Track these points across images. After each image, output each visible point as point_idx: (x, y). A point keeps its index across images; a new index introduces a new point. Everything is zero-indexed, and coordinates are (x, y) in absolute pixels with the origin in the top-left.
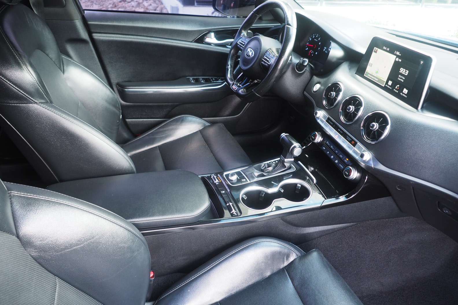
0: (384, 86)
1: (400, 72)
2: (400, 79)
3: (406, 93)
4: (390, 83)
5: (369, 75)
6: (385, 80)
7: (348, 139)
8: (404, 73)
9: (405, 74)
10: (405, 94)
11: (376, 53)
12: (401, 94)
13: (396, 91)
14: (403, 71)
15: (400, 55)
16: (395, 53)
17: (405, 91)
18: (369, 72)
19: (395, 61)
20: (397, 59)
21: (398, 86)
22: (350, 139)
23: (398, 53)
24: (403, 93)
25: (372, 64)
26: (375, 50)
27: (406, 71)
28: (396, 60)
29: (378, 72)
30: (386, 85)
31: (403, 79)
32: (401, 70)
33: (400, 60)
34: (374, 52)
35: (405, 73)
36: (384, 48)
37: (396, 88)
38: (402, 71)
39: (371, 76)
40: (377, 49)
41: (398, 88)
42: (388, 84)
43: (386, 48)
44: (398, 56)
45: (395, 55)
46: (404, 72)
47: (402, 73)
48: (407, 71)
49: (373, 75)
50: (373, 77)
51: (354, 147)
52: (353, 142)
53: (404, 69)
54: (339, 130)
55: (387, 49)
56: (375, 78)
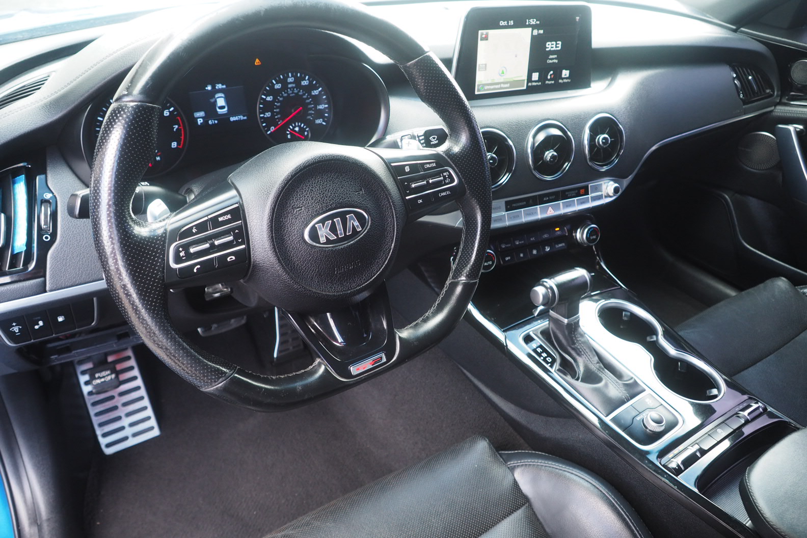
0: (525, 88)
1: (547, 49)
2: (551, 61)
3: (568, 76)
4: (535, 76)
5: (486, 87)
6: (525, 77)
7: (570, 195)
8: (554, 49)
9: (558, 49)
10: (566, 78)
11: (487, 39)
12: (560, 81)
13: (550, 82)
14: (552, 46)
15: (538, 22)
16: (527, 23)
17: (565, 73)
18: (484, 83)
19: (533, 37)
20: (535, 32)
21: (552, 72)
22: (573, 193)
23: (533, 22)
24: (563, 79)
25: (486, 65)
26: (484, 36)
27: (556, 44)
28: (534, 34)
29: (505, 72)
30: (530, 84)
31: (555, 59)
32: (547, 46)
33: (541, 32)
34: (481, 40)
35: (556, 47)
36: (501, 24)
37: (549, 77)
38: (550, 46)
39: (492, 87)
40: (484, 32)
41: (552, 76)
42: (533, 79)
43: (506, 22)
44: (534, 27)
45: (529, 26)
46: (554, 46)
47: (552, 49)
48: (558, 42)
49: (496, 81)
50: (497, 86)
51: (588, 194)
52: (582, 191)
53: (553, 43)
54: (545, 199)
55: (508, 23)
56: (503, 85)
